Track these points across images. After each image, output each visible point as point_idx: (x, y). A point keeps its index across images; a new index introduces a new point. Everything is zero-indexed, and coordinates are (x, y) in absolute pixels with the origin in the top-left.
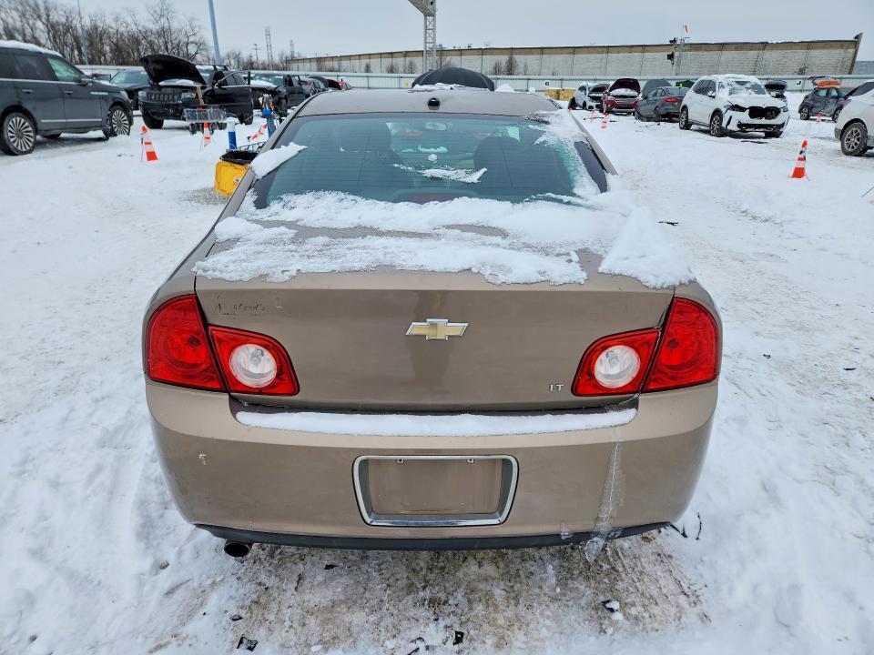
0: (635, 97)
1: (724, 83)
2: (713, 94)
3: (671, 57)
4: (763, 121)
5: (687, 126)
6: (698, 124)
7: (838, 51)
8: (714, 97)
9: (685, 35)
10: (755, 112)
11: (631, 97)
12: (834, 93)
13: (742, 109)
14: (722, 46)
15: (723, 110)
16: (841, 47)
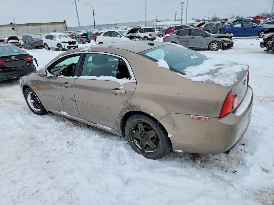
0: (18, 42)
1: (56, 36)
2: (55, 39)
3: (13, 29)
4: (73, 45)
5: (49, 49)
6: (52, 48)
7: (61, 25)
8: (55, 40)
9: (15, 21)
10: (70, 43)
11: (17, 42)
12: (77, 36)
13: (66, 43)
14: (27, 25)
15: (61, 43)
16: (62, 24)
